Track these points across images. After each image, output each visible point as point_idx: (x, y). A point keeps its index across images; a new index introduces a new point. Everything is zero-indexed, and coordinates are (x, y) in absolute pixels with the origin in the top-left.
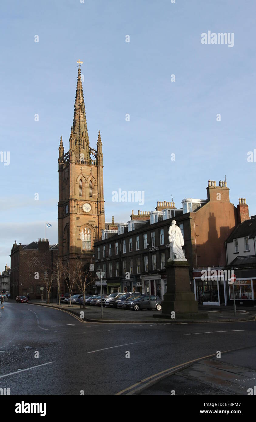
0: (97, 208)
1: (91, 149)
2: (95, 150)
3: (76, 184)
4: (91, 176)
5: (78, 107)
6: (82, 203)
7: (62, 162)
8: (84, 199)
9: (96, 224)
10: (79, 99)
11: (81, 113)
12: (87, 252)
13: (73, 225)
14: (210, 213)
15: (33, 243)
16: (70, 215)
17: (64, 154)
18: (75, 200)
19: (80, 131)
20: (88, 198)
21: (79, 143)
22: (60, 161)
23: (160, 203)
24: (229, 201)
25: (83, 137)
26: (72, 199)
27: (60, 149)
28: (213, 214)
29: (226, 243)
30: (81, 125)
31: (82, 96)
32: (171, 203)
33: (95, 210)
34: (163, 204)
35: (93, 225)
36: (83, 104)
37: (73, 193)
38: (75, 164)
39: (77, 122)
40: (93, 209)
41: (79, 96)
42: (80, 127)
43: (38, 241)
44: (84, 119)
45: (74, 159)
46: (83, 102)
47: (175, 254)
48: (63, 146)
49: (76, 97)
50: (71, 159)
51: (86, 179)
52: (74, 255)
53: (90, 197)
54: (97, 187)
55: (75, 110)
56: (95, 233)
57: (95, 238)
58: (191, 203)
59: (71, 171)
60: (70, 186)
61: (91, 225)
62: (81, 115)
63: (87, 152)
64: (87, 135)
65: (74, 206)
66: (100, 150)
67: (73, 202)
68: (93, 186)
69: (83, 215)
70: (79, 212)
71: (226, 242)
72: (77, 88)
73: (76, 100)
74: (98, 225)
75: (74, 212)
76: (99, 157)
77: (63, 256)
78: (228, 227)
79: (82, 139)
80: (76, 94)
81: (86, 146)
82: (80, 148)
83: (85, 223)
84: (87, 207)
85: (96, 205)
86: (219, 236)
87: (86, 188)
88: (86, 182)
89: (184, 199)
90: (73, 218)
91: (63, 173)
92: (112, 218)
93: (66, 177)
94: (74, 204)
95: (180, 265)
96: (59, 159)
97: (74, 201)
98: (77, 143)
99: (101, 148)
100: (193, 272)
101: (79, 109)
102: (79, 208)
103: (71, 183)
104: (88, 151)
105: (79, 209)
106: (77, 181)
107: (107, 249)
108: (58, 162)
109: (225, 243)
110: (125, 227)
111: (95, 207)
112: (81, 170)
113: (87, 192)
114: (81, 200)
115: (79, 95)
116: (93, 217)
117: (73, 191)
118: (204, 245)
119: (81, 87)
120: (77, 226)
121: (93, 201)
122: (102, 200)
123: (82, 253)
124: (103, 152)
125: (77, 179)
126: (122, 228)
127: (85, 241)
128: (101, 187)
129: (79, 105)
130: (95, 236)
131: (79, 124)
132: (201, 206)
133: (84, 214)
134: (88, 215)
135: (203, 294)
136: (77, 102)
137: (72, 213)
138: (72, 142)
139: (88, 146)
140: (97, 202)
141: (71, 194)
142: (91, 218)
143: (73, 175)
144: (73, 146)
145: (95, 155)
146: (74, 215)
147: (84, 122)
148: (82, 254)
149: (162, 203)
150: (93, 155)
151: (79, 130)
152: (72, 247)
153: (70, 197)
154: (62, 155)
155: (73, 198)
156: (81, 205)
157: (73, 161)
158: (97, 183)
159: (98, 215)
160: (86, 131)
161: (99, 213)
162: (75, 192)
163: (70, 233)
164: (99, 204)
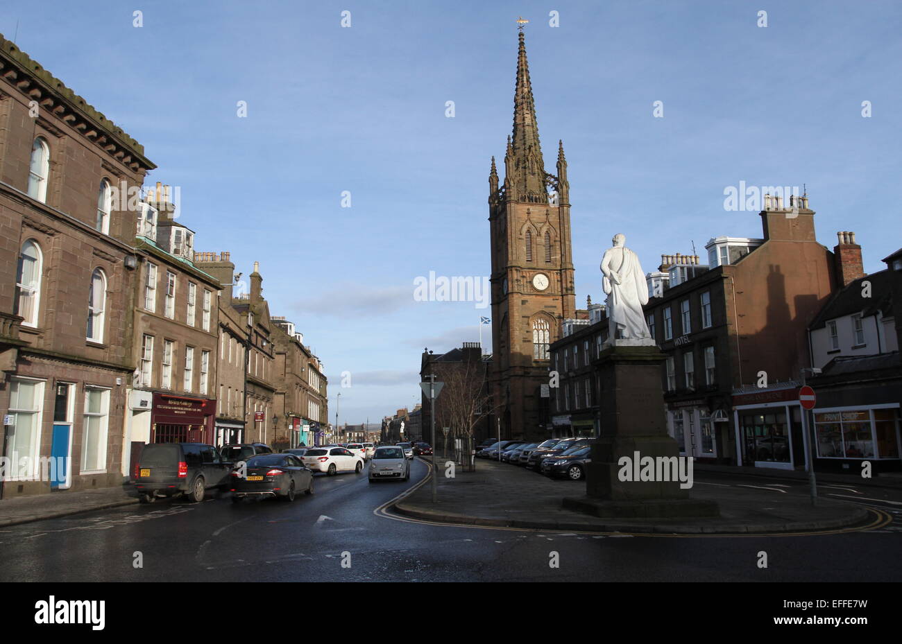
0: (559, 283)
1: (547, 175)
2: (553, 177)
3: (520, 239)
4: (548, 224)
5: (520, 101)
6: (531, 273)
7: (496, 202)
8: (535, 266)
9: (558, 311)
10: (523, 86)
11: (526, 111)
12: (542, 364)
13: (516, 314)
14: (771, 267)
15: (456, 350)
16: (510, 296)
17: (499, 188)
18: (519, 269)
19: (525, 144)
20: (542, 264)
21: (524, 166)
22: (491, 201)
23: (667, 257)
24: (815, 239)
25: (531, 154)
26: (512, 267)
27: (491, 180)
28: (778, 267)
29: (810, 331)
30: (526, 133)
31: (528, 81)
32: (691, 257)
33: (556, 287)
34: (675, 259)
35: (554, 313)
36: (530, 94)
37: (514, 256)
38: (517, 202)
39: (520, 127)
40: (552, 284)
41: (523, 81)
42: (524, 135)
43: (462, 347)
44: (532, 121)
45: (514, 194)
46: (529, 92)
47: (619, 327)
48: (496, 173)
49: (517, 84)
50: (508, 195)
51: (539, 229)
52: (518, 368)
53: (546, 262)
54: (559, 243)
55: (516, 107)
56: (557, 328)
57: (558, 337)
58: (725, 247)
59: (508, 217)
60: (507, 244)
61: (550, 315)
62: (526, 115)
63: (539, 181)
64: (538, 150)
65: (517, 280)
66: (563, 175)
67: (514, 272)
68: (552, 241)
69: (534, 296)
70: (526, 291)
71: (809, 329)
72: (518, 67)
73: (516, 90)
74: (563, 313)
75: (516, 290)
76: (562, 187)
77: (500, 372)
78: (814, 296)
79: (530, 158)
80: (517, 78)
81: (536, 170)
82: (525, 174)
83: (538, 310)
84: (541, 282)
85: (559, 277)
86: (793, 315)
87: (538, 246)
88: (539, 235)
89: (712, 240)
90: (515, 301)
91: (498, 221)
92: (587, 298)
93: (503, 228)
94: (516, 275)
95: (630, 356)
96: (490, 198)
97: (516, 270)
98: (521, 166)
99: (565, 171)
100: (733, 394)
101: (522, 104)
102: (525, 283)
103: (509, 237)
104: (541, 179)
105: (525, 285)
106: (521, 234)
107: (571, 354)
108: (489, 202)
109: (807, 331)
110: (601, 311)
111: (556, 281)
112: (529, 213)
113: (541, 253)
114: (529, 269)
115: (523, 78)
116: (554, 299)
117: (514, 252)
118: (758, 335)
119: (526, 65)
120: (523, 317)
121: (552, 270)
122: (570, 266)
123: (534, 365)
124: (569, 179)
125: (520, 230)
126: (597, 312)
127: (539, 344)
128: (567, 243)
129: (523, 98)
130: (557, 335)
131: (524, 132)
132: (748, 252)
133: (535, 293)
134: (543, 295)
135: (755, 444)
136: (520, 92)
137: (512, 293)
138: (510, 163)
139: (541, 170)
140: (560, 270)
141: (510, 259)
142: (549, 301)
143: (513, 224)
144: (511, 170)
145: (554, 186)
146: (515, 296)
147: (533, 127)
148: (533, 367)
149: (672, 257)
150: (551, 185)
151: (523, 142)
152: (514, 354)
153: (509, 263)
154: (495, 190)
155: (514, 264)
156: (529, 277)
157: (512, 198)
158: (559, 236)
159: (562, 296)
160: (537, 143)
161: (564, 291)
162: (518, 253)
163: (511, 330)
164: (564, 274)
